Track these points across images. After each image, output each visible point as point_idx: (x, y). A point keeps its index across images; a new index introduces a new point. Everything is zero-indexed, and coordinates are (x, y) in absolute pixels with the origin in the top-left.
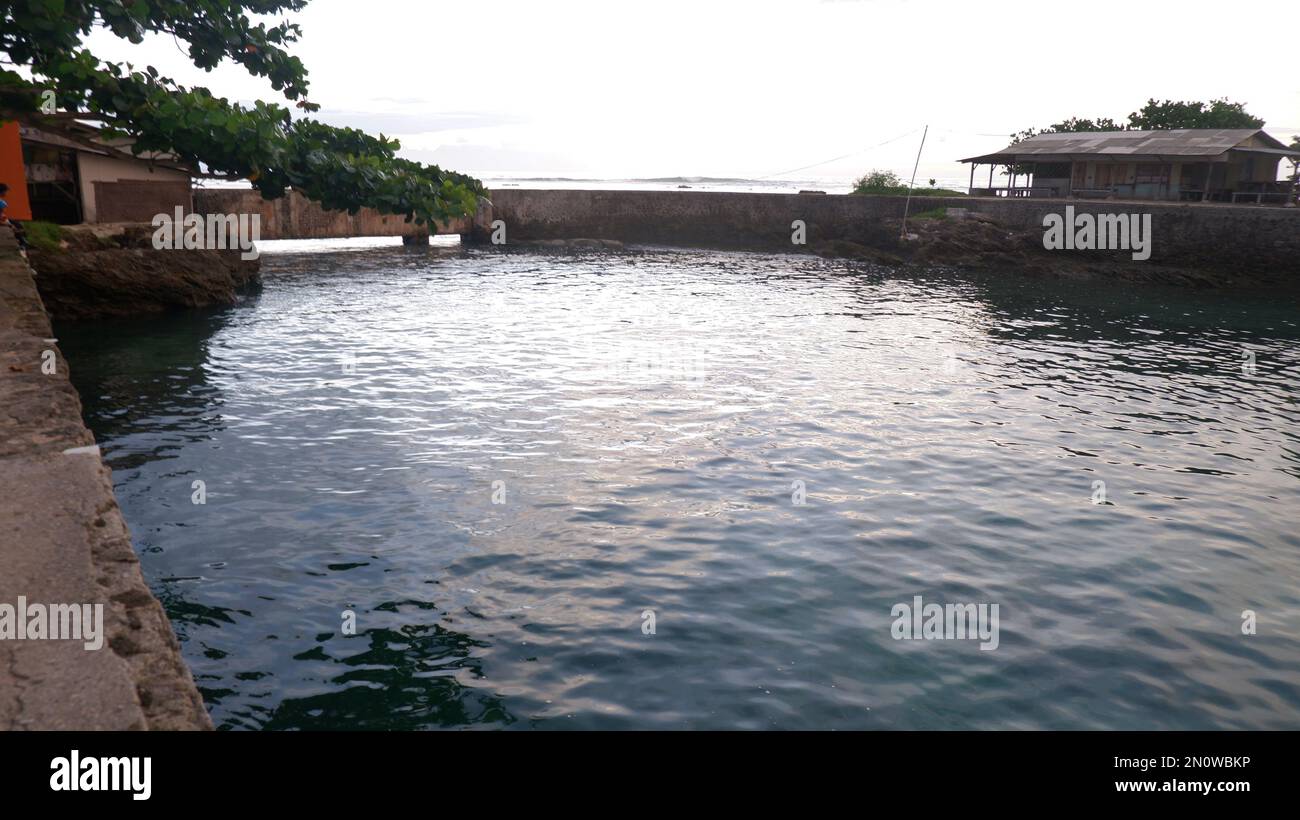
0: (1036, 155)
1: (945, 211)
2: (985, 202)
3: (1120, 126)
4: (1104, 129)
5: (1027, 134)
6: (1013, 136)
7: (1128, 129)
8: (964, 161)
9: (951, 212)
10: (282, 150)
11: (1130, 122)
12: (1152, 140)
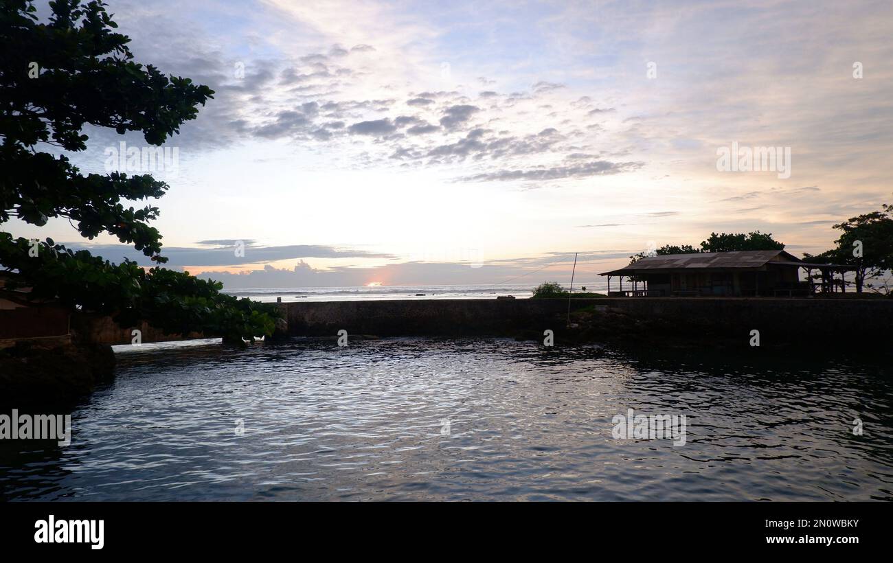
0: (648, 269)
1: (594, 308)
2: (619, 300)
3: (696, 249)
4: (687, 252)
5: (640, 256)
6: (631, 257)
7: (702, 252)
8: (602, 275)
9: (598, 308)
10: (137, 296)
11: (702, 247)
12: (718, 258)
